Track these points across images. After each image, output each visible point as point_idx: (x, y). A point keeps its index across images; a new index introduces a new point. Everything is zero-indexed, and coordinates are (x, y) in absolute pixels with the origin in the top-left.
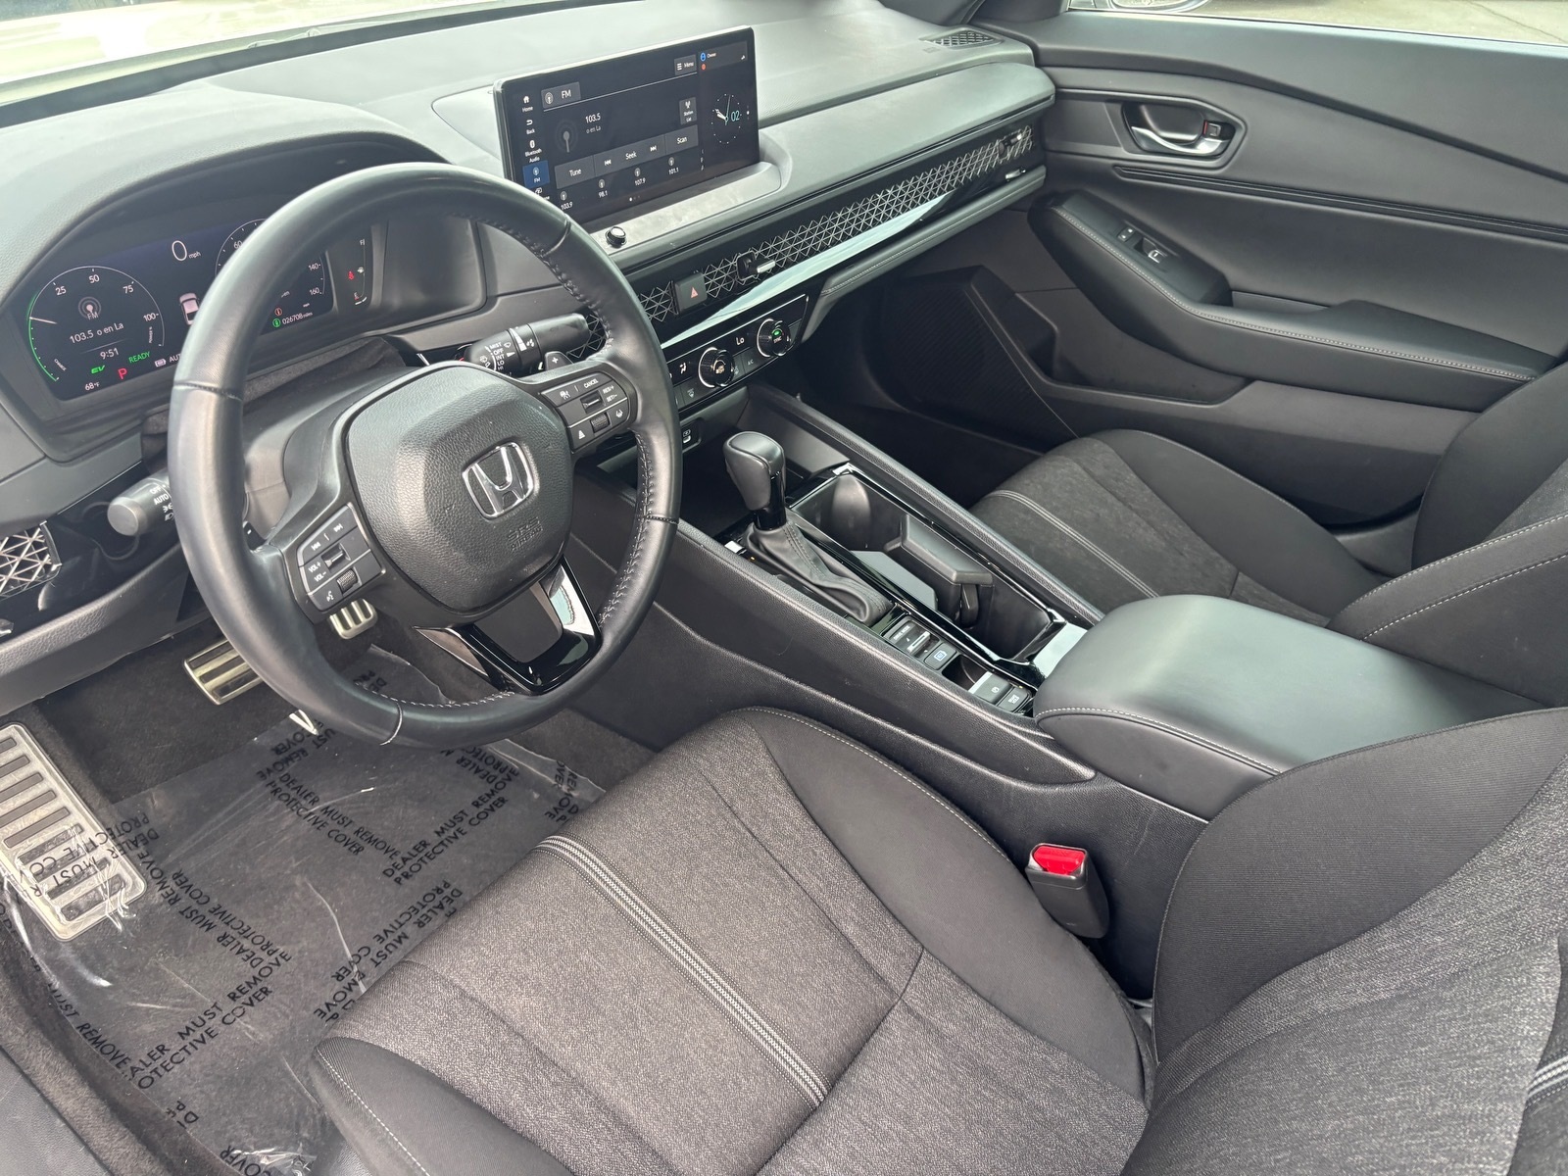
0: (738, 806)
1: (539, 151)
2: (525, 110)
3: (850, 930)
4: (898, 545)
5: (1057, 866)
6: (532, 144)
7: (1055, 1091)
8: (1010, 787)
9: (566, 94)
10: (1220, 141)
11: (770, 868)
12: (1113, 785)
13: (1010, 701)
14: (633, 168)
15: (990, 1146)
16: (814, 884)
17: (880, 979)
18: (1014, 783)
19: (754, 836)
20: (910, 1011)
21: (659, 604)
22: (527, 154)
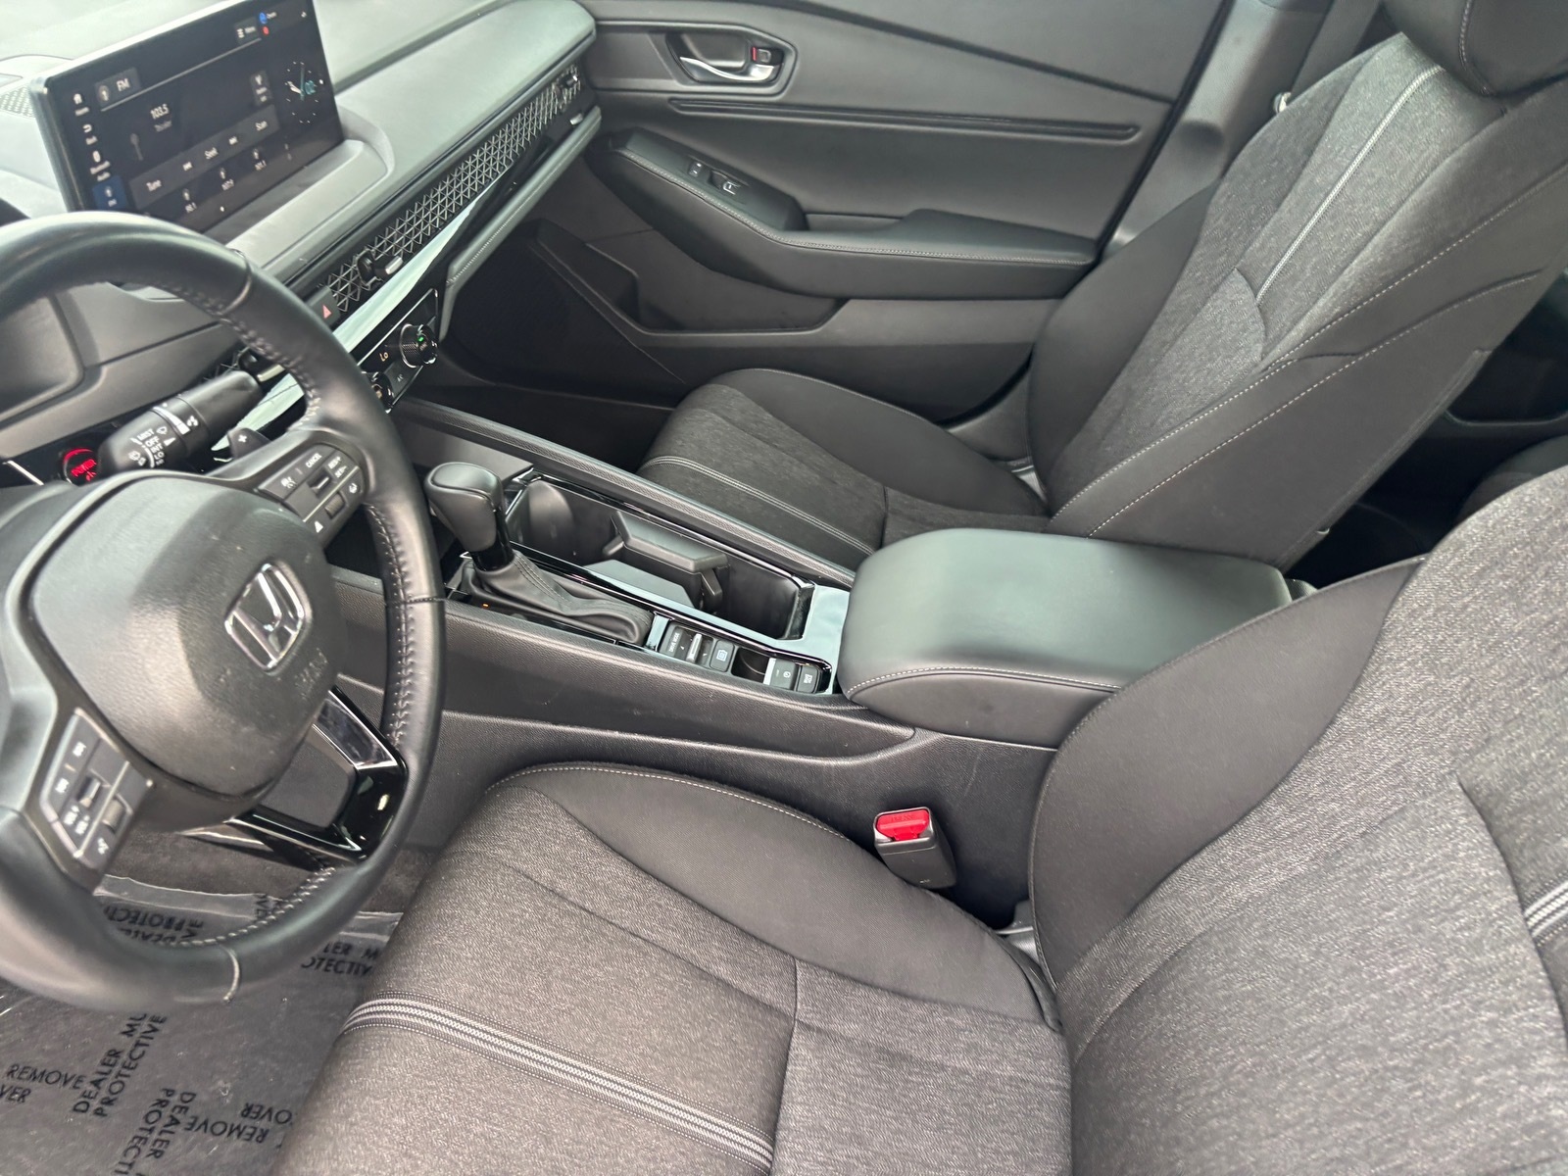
0: (562, 886)
1: (107, 164)
2: (79, 113)
3: (722, 971)
4: (621, 545)
5: (906, 834)
6: (97, 156)
7: (971, 1048)
8: (829, 768)
9: (123, 84)
10: (771, 68)
11: (623, 941)
12: (935, 737)
13: (805, 681)
14: (216, 170)
15: (939, 1129)
16: (672, 940)
17: (769, 1008)
18: (833, 762)
19: (591, 913)
20: (809, 1027)
21: (345, 674)
22: (94, 171)
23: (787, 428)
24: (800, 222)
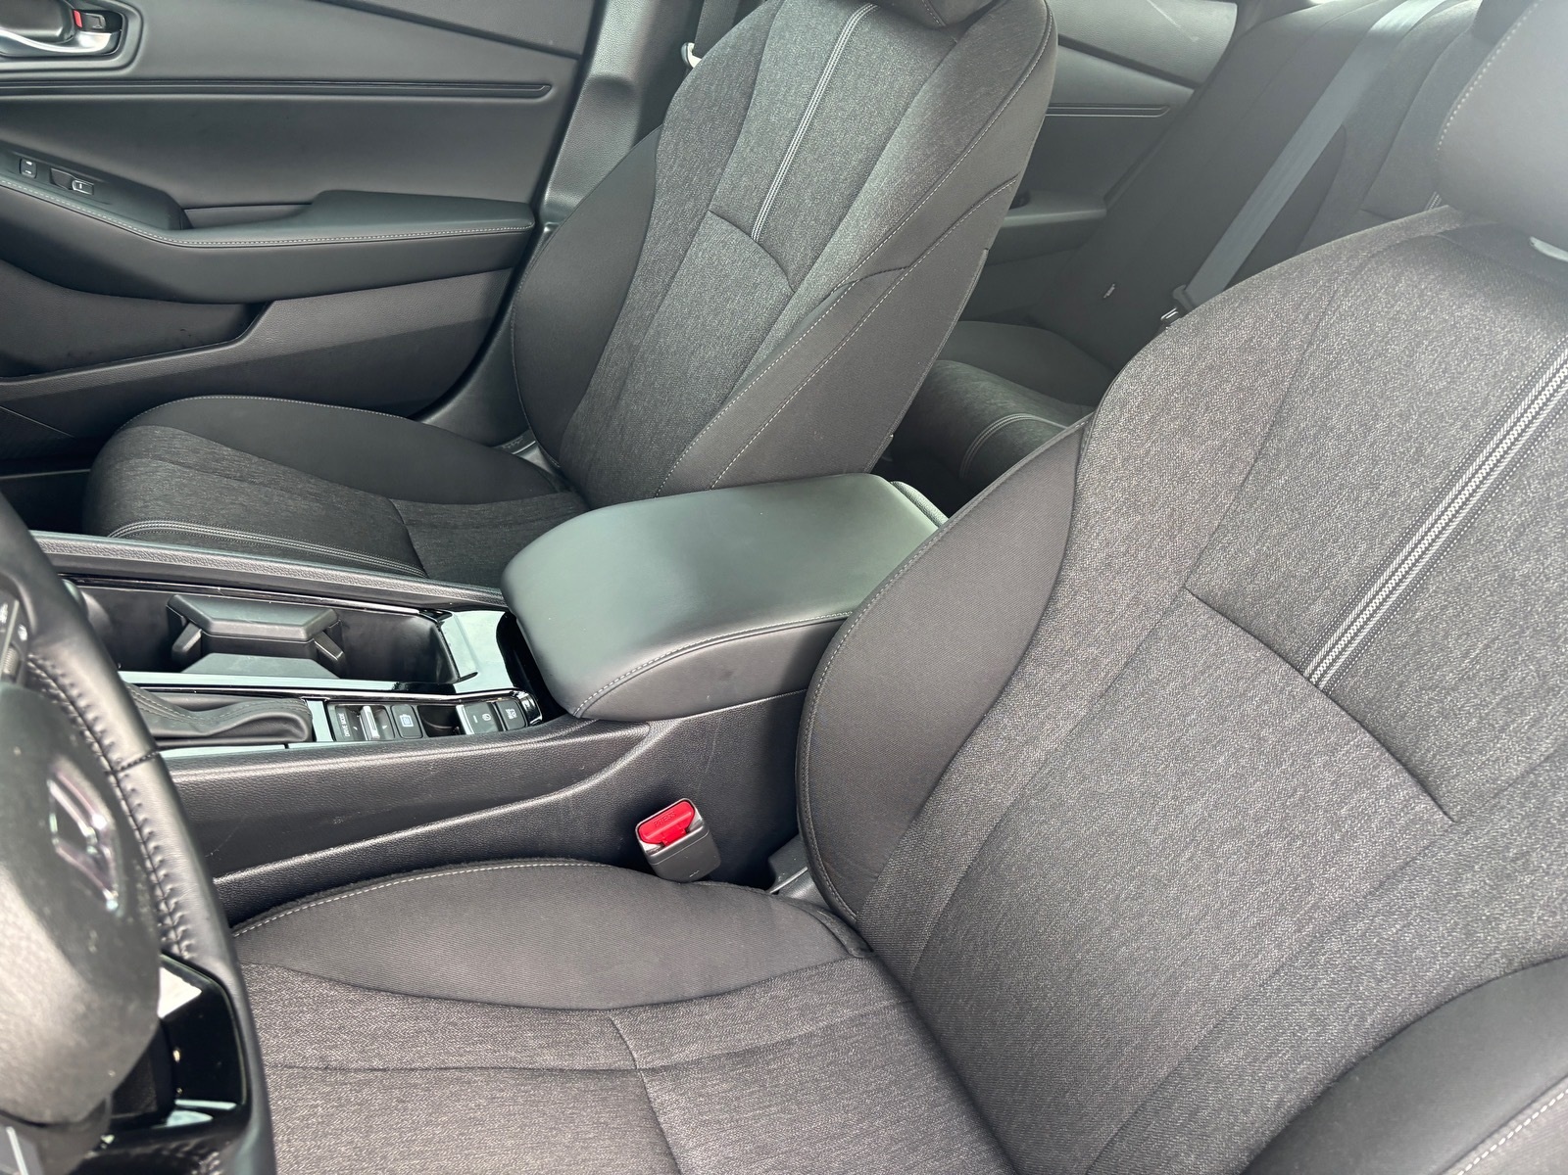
3: (548, 1059)
4: (198, 636)
5: (674, 835)
7: (803, 1011)
8: (566, 799)
10: (109, 35)
11: (439, 1080)
12: (680, 720)
13: (510, 717)
15: (823, 1098)
16: (485, 1054)
17: (611, 1072)
18: (569, 793)
19: (384, 1070)
20: (654, 1071)
23: (255, 459)
24: (181, 219)
